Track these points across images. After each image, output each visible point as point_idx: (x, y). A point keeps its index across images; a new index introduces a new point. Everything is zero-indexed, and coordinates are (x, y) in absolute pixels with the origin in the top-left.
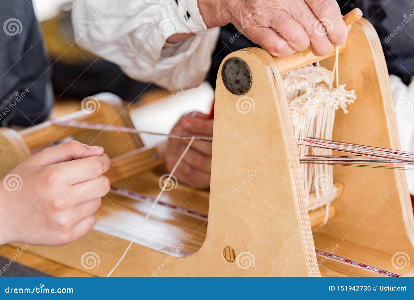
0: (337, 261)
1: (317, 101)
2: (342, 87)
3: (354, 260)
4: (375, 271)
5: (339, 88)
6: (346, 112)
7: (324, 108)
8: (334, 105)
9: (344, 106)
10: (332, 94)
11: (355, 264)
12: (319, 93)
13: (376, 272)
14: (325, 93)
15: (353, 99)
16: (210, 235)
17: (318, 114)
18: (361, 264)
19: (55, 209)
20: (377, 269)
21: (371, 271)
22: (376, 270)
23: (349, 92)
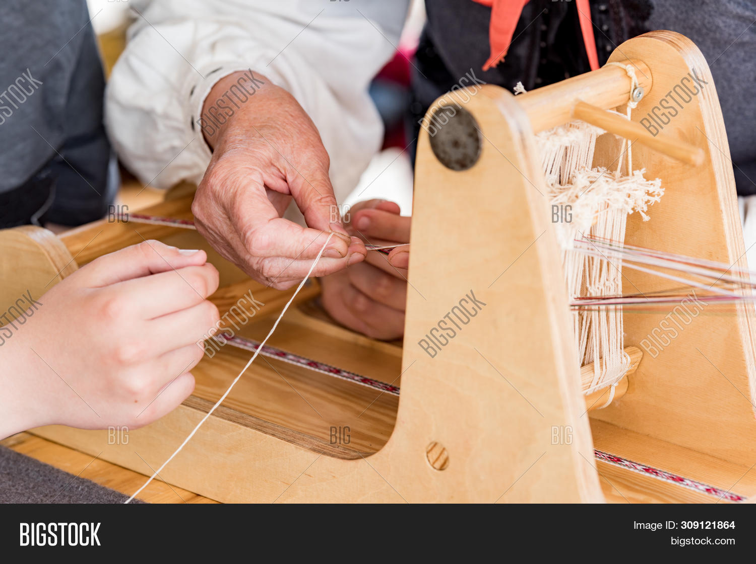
0: (632, 470)
1: (594, 199)
2: (639, 174)
3: (661, 470)
4: (699, 489)
5: (633, 175)
6: (646, 218)
7: (607, 212)
8: (625, 205)
9: (642, 207)
10: (621, 187)
11: (664, 476)
12: (599, 186)
13: (702, 492)
14: (609, 184)
15: (658, 195)
16: (403, 422)
17: (596, 223)
18: (675, 477)
19: (122, 364)
20: (703, 485)
21: (692, 489)
22: (701, 487)
23: (650, 182)
